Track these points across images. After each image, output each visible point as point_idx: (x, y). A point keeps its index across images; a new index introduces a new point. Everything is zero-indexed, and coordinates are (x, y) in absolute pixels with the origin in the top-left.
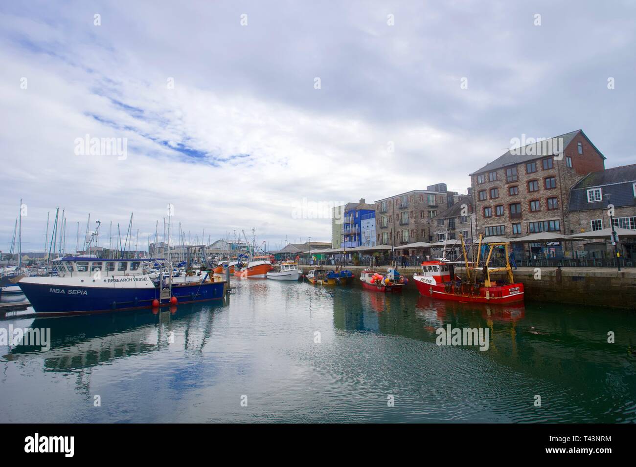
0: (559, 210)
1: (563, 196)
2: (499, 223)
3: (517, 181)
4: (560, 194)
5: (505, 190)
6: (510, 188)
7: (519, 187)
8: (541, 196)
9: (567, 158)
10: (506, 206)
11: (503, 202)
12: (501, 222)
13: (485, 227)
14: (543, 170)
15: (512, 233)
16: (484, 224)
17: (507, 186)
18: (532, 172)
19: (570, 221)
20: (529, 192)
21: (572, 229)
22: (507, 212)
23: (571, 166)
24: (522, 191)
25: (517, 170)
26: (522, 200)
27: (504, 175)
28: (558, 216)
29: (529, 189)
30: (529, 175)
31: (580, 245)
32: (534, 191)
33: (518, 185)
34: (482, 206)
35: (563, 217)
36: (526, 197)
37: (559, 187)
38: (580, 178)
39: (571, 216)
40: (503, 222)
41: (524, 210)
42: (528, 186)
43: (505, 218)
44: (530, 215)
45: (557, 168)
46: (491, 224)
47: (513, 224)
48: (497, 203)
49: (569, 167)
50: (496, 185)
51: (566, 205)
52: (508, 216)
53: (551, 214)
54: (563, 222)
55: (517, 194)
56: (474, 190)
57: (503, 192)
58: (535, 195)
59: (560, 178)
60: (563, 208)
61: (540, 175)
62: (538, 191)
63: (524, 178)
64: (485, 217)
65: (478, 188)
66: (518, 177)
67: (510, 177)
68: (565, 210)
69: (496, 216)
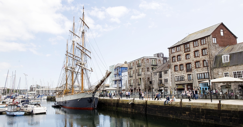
1: (210, 59)
3: (190, 51)
7: (190, 54)
8: (201, 59)
9: (213, 38)
10: (184, 65)
11: (183, 63)
12: (182, 73)
13: (175, 77)
14: (201, 45)
15: (187, 80)
16: (175, 75)
17: (185, 54)
18: (196, 46)
19: (214, 73)
20: (195, 57)
21: (215, 77)
22: (185, 68)
23: (216, 42)
24: (192, 56)
25: (189, 45)
26: (192, 61)
27: (184, 48)
30: (194, 48)
31: (219, 87)
32: (197, 57)
34: (174, 65)
35: (211, 71)
36: (193, 60)
37: (209, 54)
38: (221, 49)
39: (214, 70)
41: (193, 67)
42: (195, 54)
43: (184, 71)
44: (196, 70)
45: (207, 44)
46: (178, 75)
48: (180, 63)
50: (180, 54)
51: (212, 64)
52: (186, 70)
53: (205, 69)
54: (211, 74)
55: (190, 58)
56: (170, 57)
57: (183, 57)
58: (198, 59)
59: (209, 49)
60: (210, 66)
61: (200, 48)
62: (199, 56)
63: (192, 50)
64: (175, 71)
65: (172, 56)
66: (190, 49)
67: (186, 49)
68: (211, 67)
69: (180, 70)
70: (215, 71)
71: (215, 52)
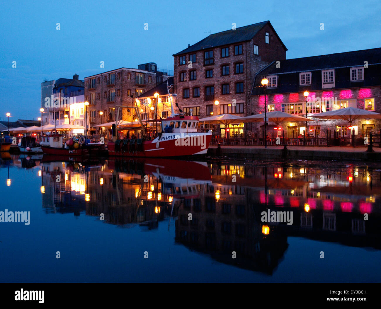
0: (244, 94)
1: (248, 81)
2: (195, 104)
3: (213, 64)
4: (246, 79)
5: (202, 73)
6: (206, 71)
7: (214, 70)
8: (231, 80)
9: (255, 46)
10: (202, 88)
11: (199, 84)
12: (197, 103)
13: (184, 108)
14: (234, 55)
15: (205, 114)
16: (182, 105)
17: (204, 68)
18: (225, 57)
19: (252, 104)
20: (222, 75)
21: (253, 111)
22: (202, 94)
23: (258, 54)
24: (217, 74)
25: (214, 54)
26: (216, 83)
27: (202, 58)
28: (243, 99)
29: (222, 72)
30: (222, 60)
31: (258, 127)
32: (226, 75)
33: (213, 69)
34: (182, 87)
35: (247, 100)
36: (219, 81)
37: (245, 72)
38: (264, 66)
39: (253, 99)
40: (199, 104)
41: (217, 93)
42: (221, 70)
43: (201, 100)
44: (221, 97)
45: (245, 54)
46: (189, 104)
47: (207, 106)
48: (195, 84)
49: (256, 55)
51: (250, 90)
52: (203, 97)
53: (238, 97)
54: (247, 105)
55: (212, 77)
56: (176, 71)
57: (200, 74)
58: (226, 79)
59: (247, 64)
60: (247, 92)
61: (232, 60)
62: (229, 75)
63: (218, 62)
64: (184, 98)
65: (179, 69)
66: (214, 60)
67: (207, 59)
68: (248, 94)
69: (194, 97)
70: (254, 101)
71: (255, 69)
